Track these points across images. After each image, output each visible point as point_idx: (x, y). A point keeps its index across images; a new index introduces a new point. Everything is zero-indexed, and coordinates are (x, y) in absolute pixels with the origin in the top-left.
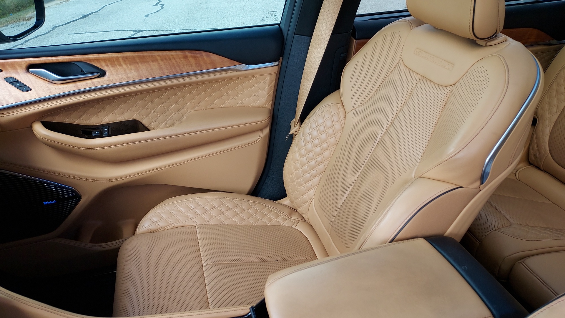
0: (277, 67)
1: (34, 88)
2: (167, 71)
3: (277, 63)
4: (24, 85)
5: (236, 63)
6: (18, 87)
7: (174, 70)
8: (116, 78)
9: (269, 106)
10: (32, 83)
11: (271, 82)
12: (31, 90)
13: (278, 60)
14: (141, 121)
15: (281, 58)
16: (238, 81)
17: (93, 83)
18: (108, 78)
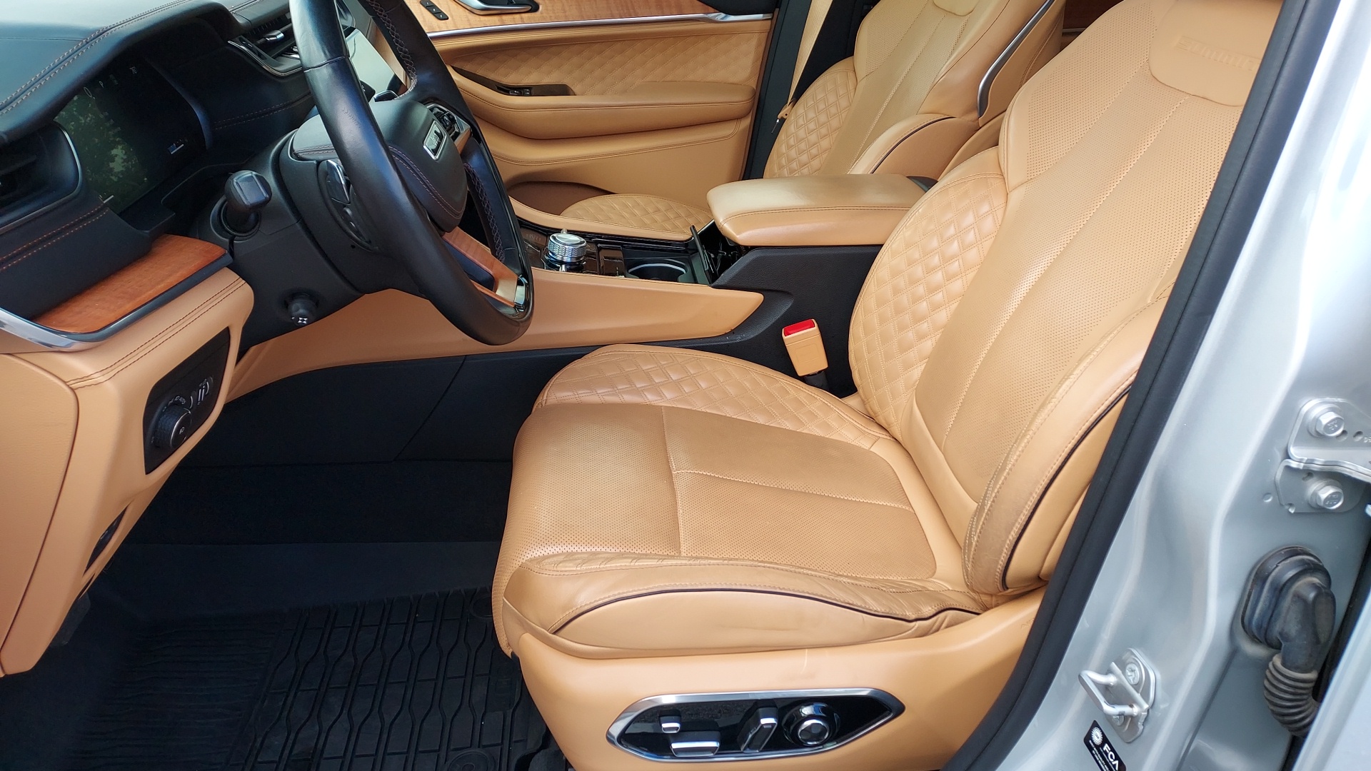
0: (770, 21)
1: (452, 17)
2: (617, 12)
3: (768, 16)
4: (441, 12)
5: (711, 9)
6: (434, 14)
7: (626, 11)
8: (552, 15)
9: (753, 83)
10: (450, 10)
11: (758, 45)
12: (448, 19)
13: (772, 12)
14: (572, 88)
15: (777, 10)
16: (713, 39)
17: (522, 18)
18: (541, 13)
